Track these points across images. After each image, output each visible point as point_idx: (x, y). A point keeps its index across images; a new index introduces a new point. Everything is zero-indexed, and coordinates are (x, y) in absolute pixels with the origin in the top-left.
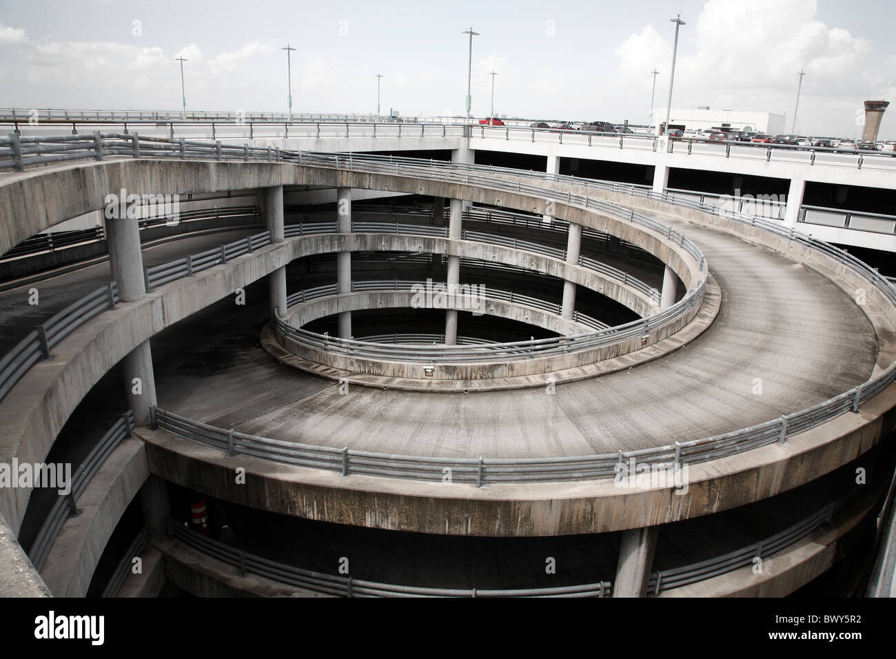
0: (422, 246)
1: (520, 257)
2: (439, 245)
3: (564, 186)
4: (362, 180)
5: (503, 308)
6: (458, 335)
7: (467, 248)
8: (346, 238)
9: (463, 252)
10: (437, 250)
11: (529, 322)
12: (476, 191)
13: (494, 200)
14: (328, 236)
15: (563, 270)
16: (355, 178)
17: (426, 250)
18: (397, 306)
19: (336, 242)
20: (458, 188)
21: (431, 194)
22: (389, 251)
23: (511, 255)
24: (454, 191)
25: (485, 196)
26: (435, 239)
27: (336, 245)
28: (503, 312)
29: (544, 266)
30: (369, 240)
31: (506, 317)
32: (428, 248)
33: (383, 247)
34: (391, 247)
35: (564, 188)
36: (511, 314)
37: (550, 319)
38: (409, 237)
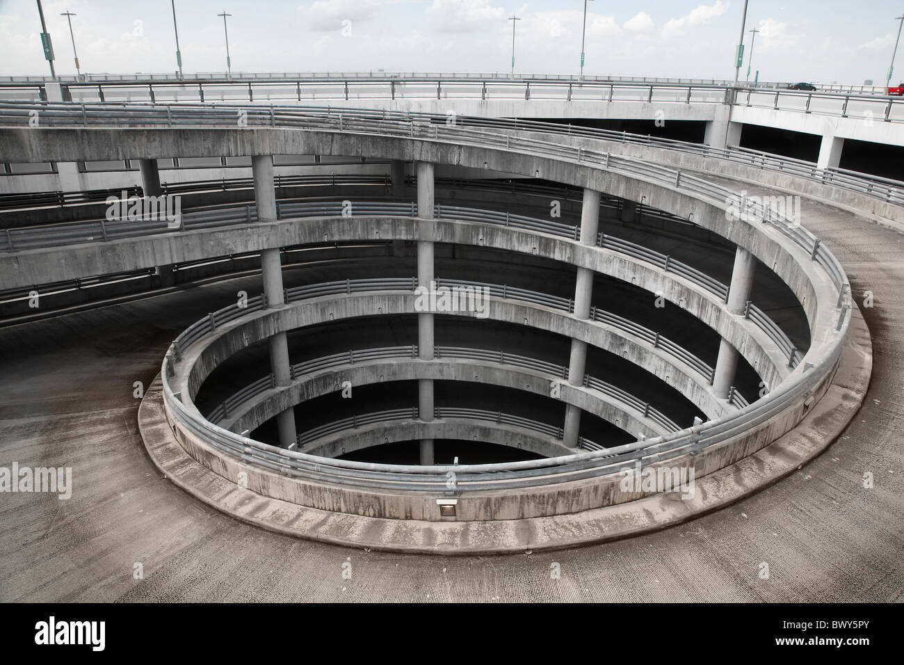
0: (537, 247)
1: (668, 285)
2: (561, 249)
3: (810, 184)
4: (447, 153)
5: (640, 354)
6: (586, 372)
7: (598, 259)
8: (421, 225)
9: (593, 263)
10: (558, 255)
11: (670, 383)
12: (614, 180)
13: (637, 196)
14: (388, 219)
15: (718, 318)
16: (434, 151)
17: (542, 254)
18: (500, 319)
19: (403, 228)
20: (589, 173)
21: (552, 178)
22: (490, 247)
23: (655, 280)
24: (584, 177)
25: (627, 188)
26: (555, 240)
27: (403, 232)
28: (640, 359)
29: (695, 305)
30: (458, 232)
31: (642, 366)
32: (545, 251)
33: (481, 240)
34: (492, 243)
35: (810, 187)
36: (649, 364)
37: (695, 388)
38: (519, 233)
